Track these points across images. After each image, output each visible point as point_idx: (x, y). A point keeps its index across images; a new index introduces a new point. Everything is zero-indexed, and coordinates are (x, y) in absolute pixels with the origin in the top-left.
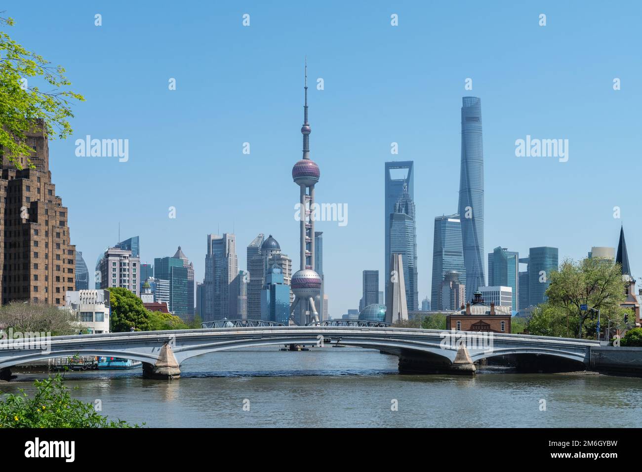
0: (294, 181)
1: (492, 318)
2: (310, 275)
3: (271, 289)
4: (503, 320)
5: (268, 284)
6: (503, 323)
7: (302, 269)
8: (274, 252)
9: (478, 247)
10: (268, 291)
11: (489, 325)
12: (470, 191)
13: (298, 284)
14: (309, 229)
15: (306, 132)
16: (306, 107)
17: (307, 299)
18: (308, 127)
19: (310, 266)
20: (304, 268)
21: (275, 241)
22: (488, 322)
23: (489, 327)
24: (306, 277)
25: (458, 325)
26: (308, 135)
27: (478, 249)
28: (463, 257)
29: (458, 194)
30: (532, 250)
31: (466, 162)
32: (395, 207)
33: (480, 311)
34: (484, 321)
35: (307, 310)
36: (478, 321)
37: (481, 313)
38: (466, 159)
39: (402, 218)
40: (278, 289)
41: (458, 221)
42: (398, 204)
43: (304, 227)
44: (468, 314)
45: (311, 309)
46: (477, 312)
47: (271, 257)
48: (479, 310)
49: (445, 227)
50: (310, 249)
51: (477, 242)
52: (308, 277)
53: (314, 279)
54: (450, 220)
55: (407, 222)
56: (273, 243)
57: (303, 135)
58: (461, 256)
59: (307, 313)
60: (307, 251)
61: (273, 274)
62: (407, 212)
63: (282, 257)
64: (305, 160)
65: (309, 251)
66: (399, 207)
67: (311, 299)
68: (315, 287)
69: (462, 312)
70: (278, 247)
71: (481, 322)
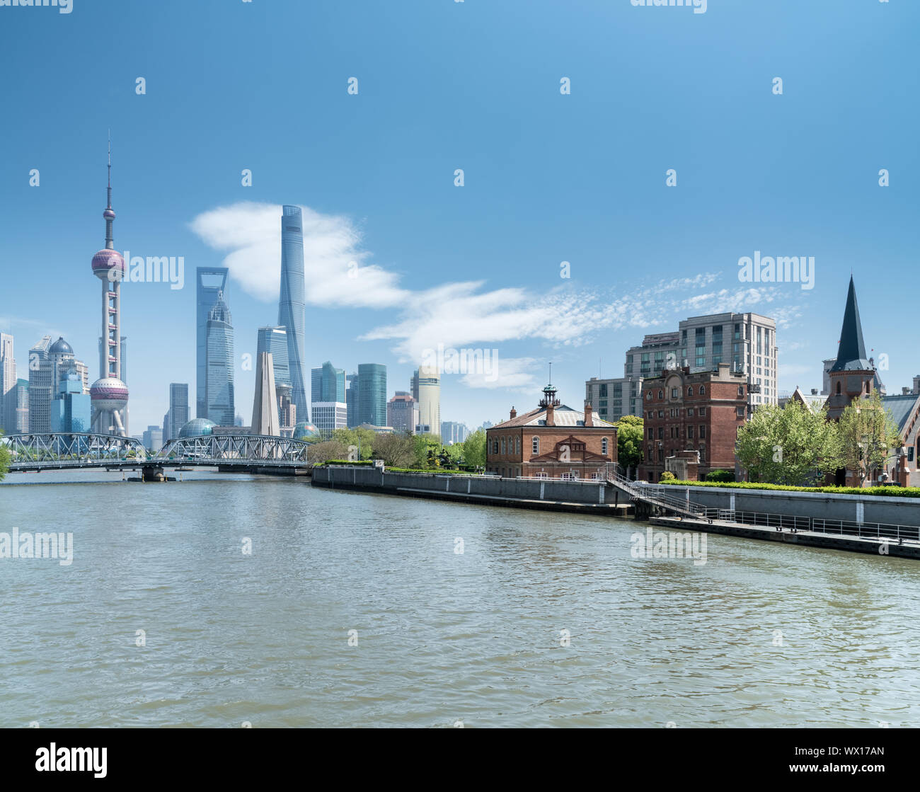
0: (94, 274)
1: (588, 431)
2: (114, 383)
3: (66, 399)
4: (605, 435)
5: (62, 393)
6: (604, 440)
7: (103, 376)
8: (66, 358)
9: (299, 362)
10: (62, 402)
11: (584, 444)
12: (290, 304)
13: (97, 394)
14: (114, 331)
15: (110, 218)
16: (109, 189)
17: (111, 412)
18: (111, 212)
19: (114, 374)
20: (107, 375)
21: (67, 344)
22: (581, 438)
23: (584, 448)
24: (110, 386)
25: (535, 444)
26: (111, 221)
27: (299, 365)
28: (289, 371)
29: (278, 305)
30: (360, 366)
31: (287, 273)
32: (209, 315)
33: (567, 419)
34: (576, 437)
35: (110, 425)
36: (567, 437)
37: (569, 422)
38: (287, 271)
39: (221, 326)
40: (75, 400)
41: (284, 332)
42: (212, 312)
43: (107, 328)
44: (550, 424)
45: (115, 424)
46: (564, 421)
47: (61, 363)
48: (564, 418)
49: (270, 338)
50: (114, 355)
51: (298, 358)
52: (113, 387)
53: (120, 389)
54: (275, 331)
55: (227, 331)
56: (65, 347)
57: (105, 221)
58: (286, 369)
59: (111, 428)
60: (111, 356)
61: (68, 381)
62: (222, 319)
63: (76, 363)
64: (107, 250)
65: (114, 356)
66: (214, 316)
67: (116, 412)
68: (121, 399)
69: (540, 421)
70: (70, 350)
71: (571, 438)
